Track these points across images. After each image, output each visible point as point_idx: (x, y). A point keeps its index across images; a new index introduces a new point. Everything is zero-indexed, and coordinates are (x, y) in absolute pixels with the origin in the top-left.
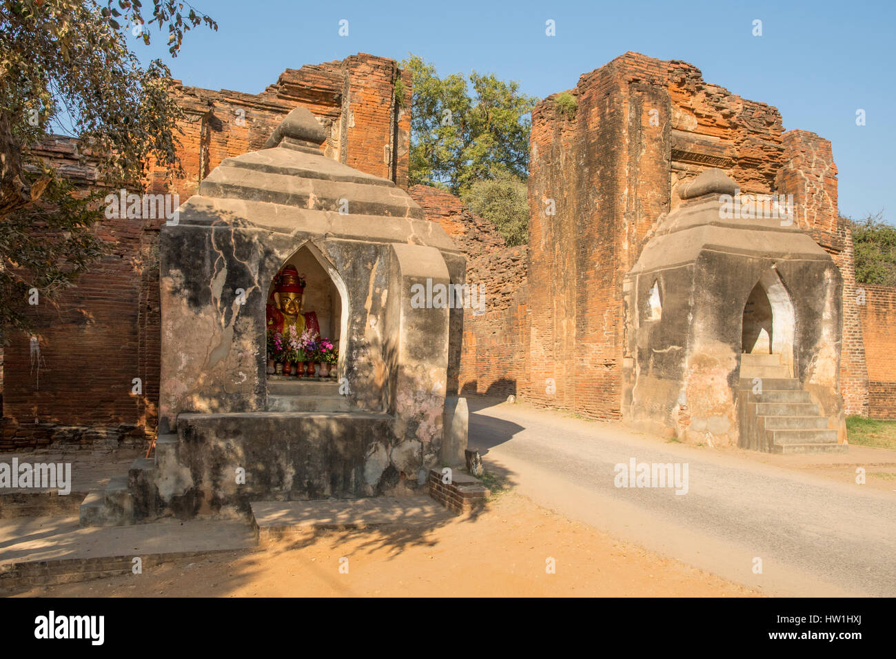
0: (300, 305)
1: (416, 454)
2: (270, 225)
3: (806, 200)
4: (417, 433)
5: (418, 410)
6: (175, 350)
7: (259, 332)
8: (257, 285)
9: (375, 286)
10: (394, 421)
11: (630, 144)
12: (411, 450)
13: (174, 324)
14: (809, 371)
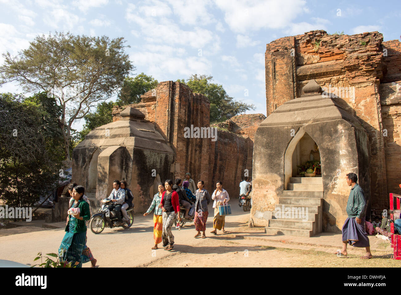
8: (87, 162)
14: (331, 187)
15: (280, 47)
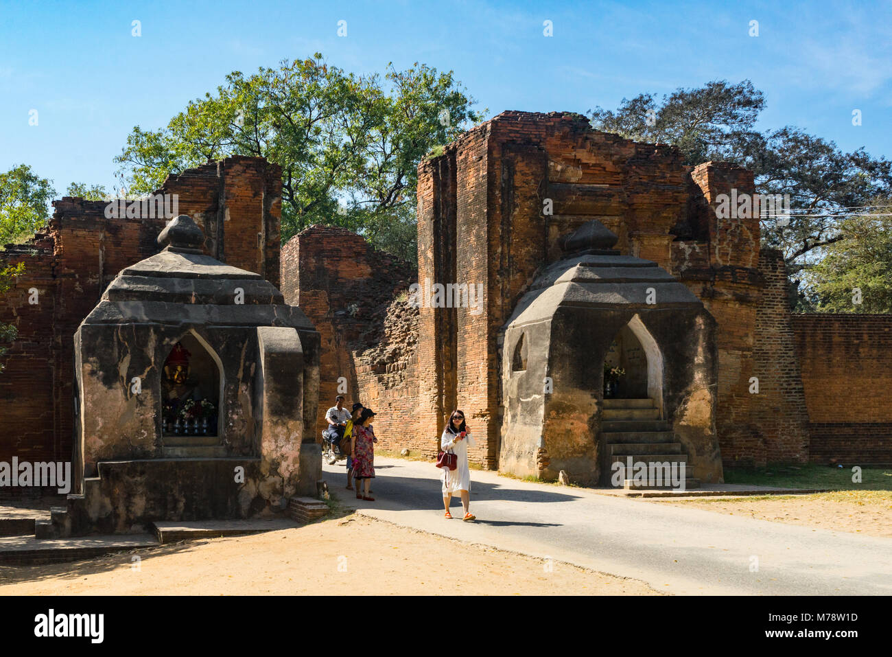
0: (186, 375)
1: (278, 486)
2: (162, 319)
3: (718, 236)
4: (278, 471)
5: (279, 454)
6: (94, 416)
7: (155, 400)
8: (153, 365)
9: (245, 362)
10: (260, 462)
11: (502, 204)
12: (275, 483)
13: (92, 397)
14: (679, 413)
15: (518, 135)
